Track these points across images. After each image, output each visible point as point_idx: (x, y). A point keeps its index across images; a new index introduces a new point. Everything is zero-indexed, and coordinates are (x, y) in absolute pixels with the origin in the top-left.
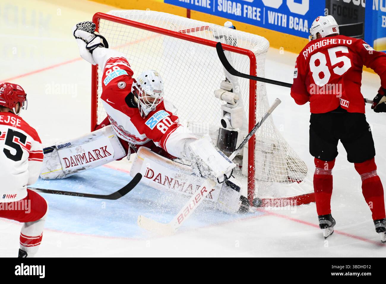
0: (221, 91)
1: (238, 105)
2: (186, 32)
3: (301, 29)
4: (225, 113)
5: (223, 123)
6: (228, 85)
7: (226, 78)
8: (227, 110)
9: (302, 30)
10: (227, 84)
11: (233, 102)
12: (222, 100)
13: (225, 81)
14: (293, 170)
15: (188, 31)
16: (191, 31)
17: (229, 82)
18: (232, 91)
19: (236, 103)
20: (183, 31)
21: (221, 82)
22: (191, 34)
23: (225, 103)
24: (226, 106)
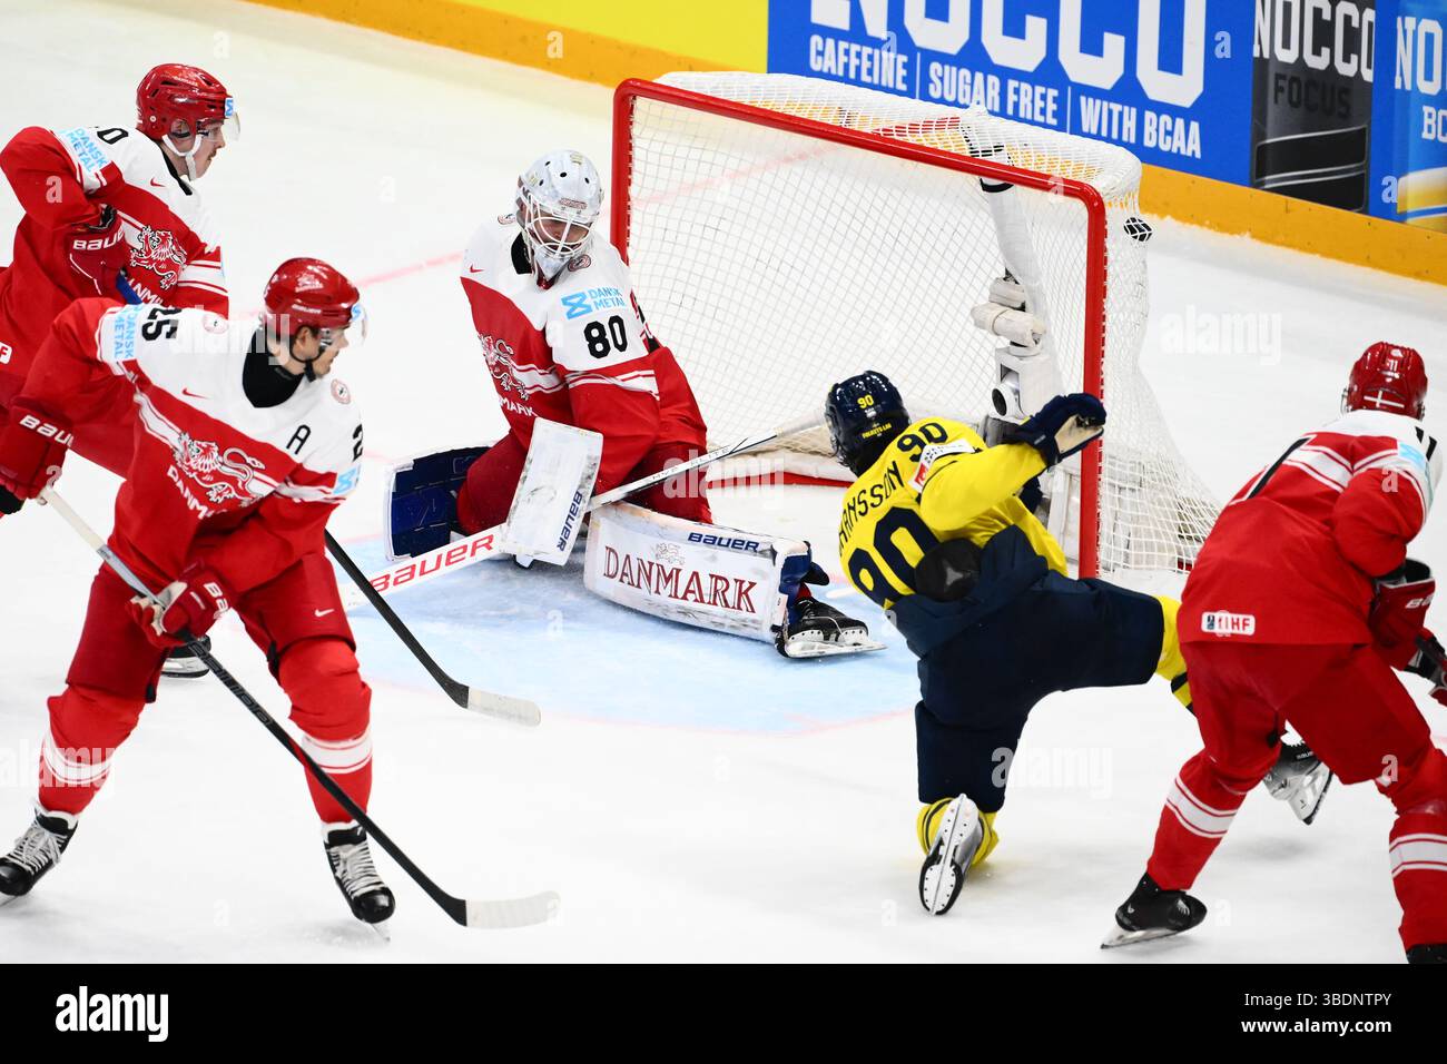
0: (992, 309)
1: (1042, 348)
2: (895, 133)
3: (1179, 149)
4: (1006, 372)
5: (999, 400)
6: (1012, 291)
7: (1007, 272)
8: (1011, 363)
9: (1183, 152)
10: (1008, 289)
11: (1029, 340)
12: (997, 334)
13: (1005, 279)
14: (1190, 538)
15: (900, 129)
16: (907, 130)
17: (1016, 283)
18: (1023, 308)
19: (1036, 343)
20: (884, 130)
21: (989, 283)
22: (910, 139)
23: (1007, 342)
24: (1009, 353)
